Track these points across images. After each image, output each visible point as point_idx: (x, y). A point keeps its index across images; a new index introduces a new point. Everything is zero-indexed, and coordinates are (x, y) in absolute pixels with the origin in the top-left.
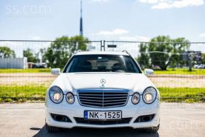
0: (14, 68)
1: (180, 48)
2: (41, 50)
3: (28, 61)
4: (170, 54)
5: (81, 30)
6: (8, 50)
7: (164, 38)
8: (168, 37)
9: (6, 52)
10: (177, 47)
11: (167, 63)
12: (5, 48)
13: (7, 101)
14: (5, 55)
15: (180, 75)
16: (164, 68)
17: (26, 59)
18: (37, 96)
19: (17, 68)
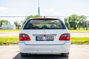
0: (10, 29)
1: (82, 20)
2: (22, 22)
3: (16, 26)
4: (78, 22)
5: (39, 12)
6: (7, 21)
7: (75, 15)
8: (77, 15)
9: (6, 22)
10: (81, 19)
11: (76, 26)
12: (6, 21)
13: (1, 45)
14: (6, 24)
15: (82, 32)
16: (75, 29)
17: (15, 25)
18: (15, 42)
19: (11, 29)
